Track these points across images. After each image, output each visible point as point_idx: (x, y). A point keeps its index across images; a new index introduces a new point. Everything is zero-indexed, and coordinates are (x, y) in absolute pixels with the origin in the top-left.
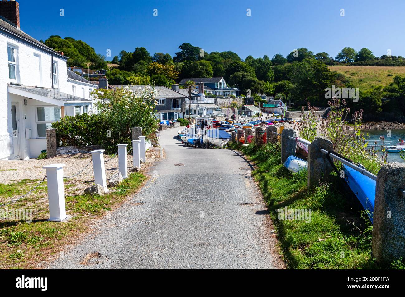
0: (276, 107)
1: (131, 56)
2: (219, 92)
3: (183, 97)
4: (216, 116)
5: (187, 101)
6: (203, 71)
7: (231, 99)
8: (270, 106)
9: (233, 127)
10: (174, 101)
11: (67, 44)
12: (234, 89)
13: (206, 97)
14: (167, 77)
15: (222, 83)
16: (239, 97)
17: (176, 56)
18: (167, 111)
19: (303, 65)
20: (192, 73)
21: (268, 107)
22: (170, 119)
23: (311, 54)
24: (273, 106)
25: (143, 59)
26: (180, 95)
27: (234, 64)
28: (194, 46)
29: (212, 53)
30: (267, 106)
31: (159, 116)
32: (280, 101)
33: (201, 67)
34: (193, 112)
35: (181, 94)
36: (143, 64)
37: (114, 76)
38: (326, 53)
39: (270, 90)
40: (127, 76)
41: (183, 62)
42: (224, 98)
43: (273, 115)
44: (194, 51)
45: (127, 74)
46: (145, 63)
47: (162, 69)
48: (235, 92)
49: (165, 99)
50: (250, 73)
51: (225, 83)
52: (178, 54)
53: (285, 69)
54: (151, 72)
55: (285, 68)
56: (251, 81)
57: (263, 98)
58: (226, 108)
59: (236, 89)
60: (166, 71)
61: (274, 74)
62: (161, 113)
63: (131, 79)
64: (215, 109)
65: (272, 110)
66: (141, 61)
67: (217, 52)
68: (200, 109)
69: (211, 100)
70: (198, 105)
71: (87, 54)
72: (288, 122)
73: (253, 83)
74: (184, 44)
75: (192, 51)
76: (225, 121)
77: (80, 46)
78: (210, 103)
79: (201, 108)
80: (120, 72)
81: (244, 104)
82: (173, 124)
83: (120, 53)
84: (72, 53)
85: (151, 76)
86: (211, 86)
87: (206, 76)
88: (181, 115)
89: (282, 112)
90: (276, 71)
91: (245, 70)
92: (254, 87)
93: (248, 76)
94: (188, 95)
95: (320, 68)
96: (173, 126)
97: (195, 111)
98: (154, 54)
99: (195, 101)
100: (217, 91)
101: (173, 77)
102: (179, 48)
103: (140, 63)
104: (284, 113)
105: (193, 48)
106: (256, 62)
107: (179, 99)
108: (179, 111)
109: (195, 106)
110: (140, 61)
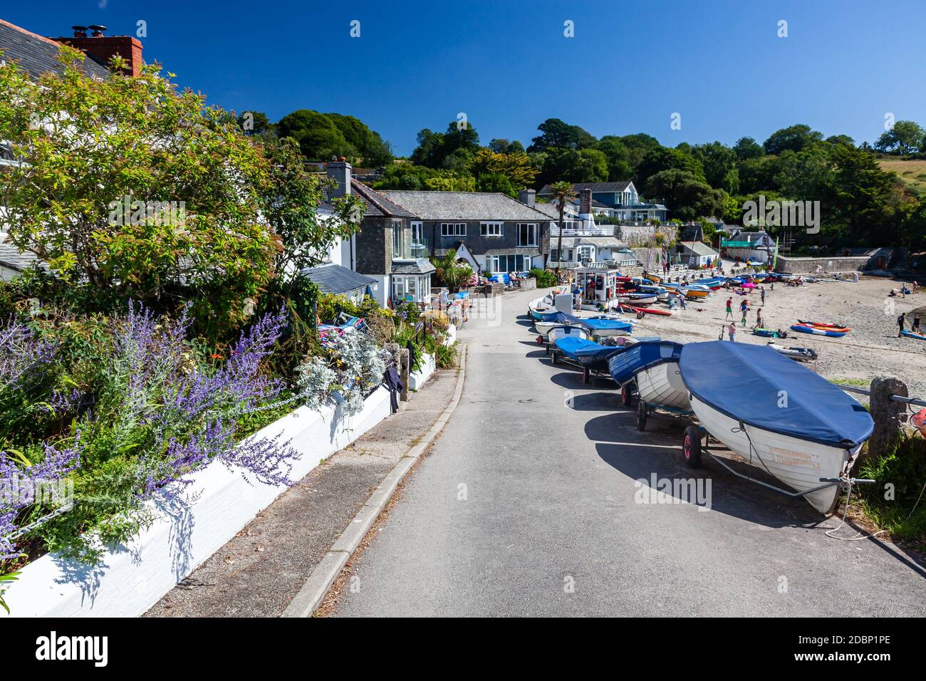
0: (752, 247)
1: (441, 141)
2: (623, 213)
3: (544, 218)
4: (620, 265)
5: (554, 230)
6: (587, 169)
7: (652, 228)
8: (738, 244)
9: (663, 292)
10: (524, 227)
11: (323, 123)
12: (656, 207)
13: (597, 223)
14: (511, 180)
15: (629, 194)
16: (668, 224)
17: (533, 144)
18: (506, 252)
19: (813, 154)
20: (564, 174)
21: (732, 248)
22: (511, 269)
23: (818, 138)
24: (746, 245)
25: (465, 145)
26: (538, 214)
27: (656, 154)
28: (569, 124)
29: (605, 138)
30: (731, 244)
31: (488, 263)
32: (762, 235)
33: (584, 160)
34: (565, 255)
35: (540, 212)
36: (464, 155)
37: (400, 176)
38: (848, 136)
39: (731, 212)
40: (427, 178)
41: (546, 151)
42: (637, 224)
43: (748, 265)
44: (569, 134)
45: (427, 173)
46: (468, 154)
47: (500, 162)
48: (658, 213)
49: (502, 223)
50: (693, 172)
51: (636, 193)
52: (537, 140)
53: (763, 167)
54: (478, 170)
55: (765, 164)
56: (695, 189)
57: (718, 227)
58: (641, 246)
59: (661, 207)
60: (509, 166)
61: (740, 178)
62: (492, 256)
63: (434, 184)
64: (616, 250)
65: (741, 253)
66: (461, 149)
67: (616, 136)
68: (583, 249)
69: (608, 230)
70: (579, 240)
71: (362, 141)
72: (783, 281)
73: (699, 194)
74: (548, 122)
75: (564, 134)
76: (641, 278)
77: (349, 127)
78: (605, 235)
79: (585, 246)
80: (414, 169)
81: (678, 239)
82: (519, 282)
83: (419, 134)
84: (331, 138)
85: (477, 177)
86: (607, 200)
87: (595, 179)
88: (539, 262)
89: (769, 259)
90: (744, 173)
91: (682, 167)
92: (701, 202)
93: (689, 178)
94: (557, 215)
95: (854, 160)
96: (519, 286)
97: (571, 252)
98: (490, 142)
99: (572, 231)
100: (620, 210)
101: (524, 180)
102: (539, 128)
103: (458, 154)
104: (775, 259)
105: (567, 129)
106: (700, 152)
107: (535, 225)
108: (535, 252)
109: (571, 241)
110: (458, 150)
